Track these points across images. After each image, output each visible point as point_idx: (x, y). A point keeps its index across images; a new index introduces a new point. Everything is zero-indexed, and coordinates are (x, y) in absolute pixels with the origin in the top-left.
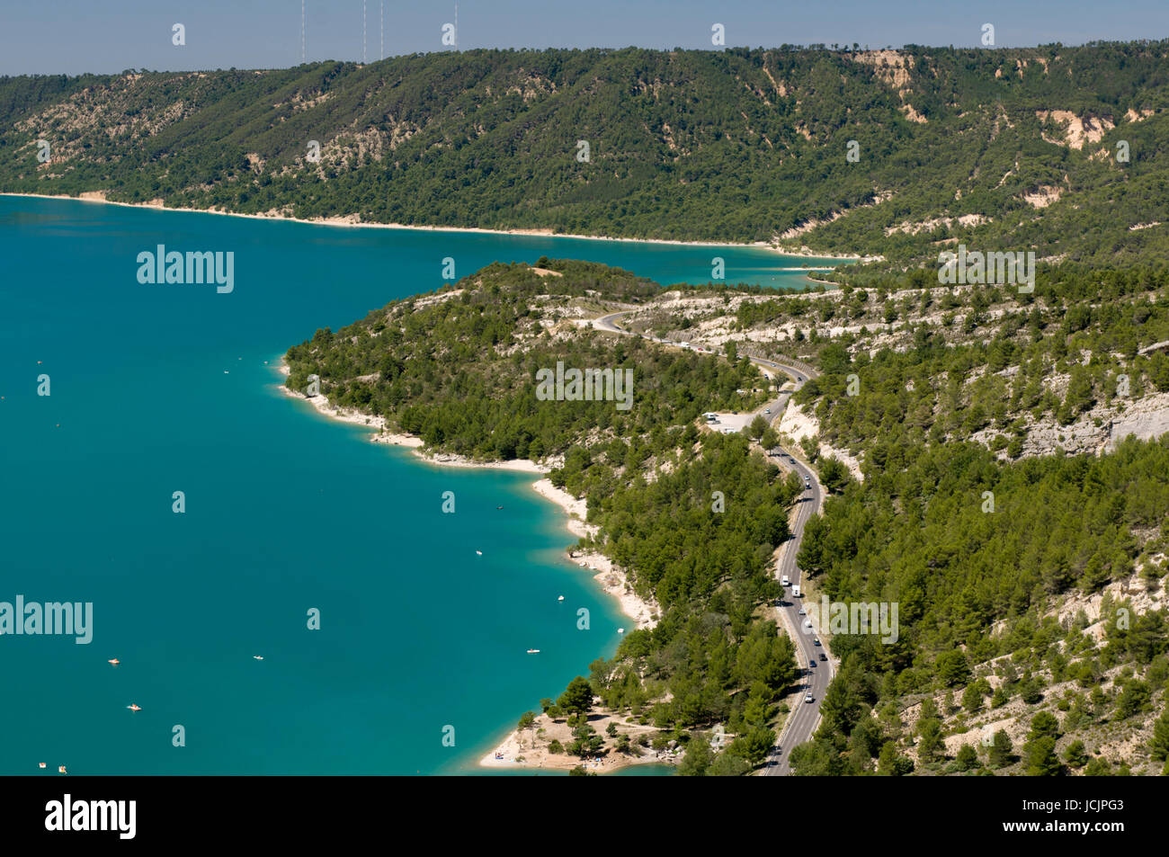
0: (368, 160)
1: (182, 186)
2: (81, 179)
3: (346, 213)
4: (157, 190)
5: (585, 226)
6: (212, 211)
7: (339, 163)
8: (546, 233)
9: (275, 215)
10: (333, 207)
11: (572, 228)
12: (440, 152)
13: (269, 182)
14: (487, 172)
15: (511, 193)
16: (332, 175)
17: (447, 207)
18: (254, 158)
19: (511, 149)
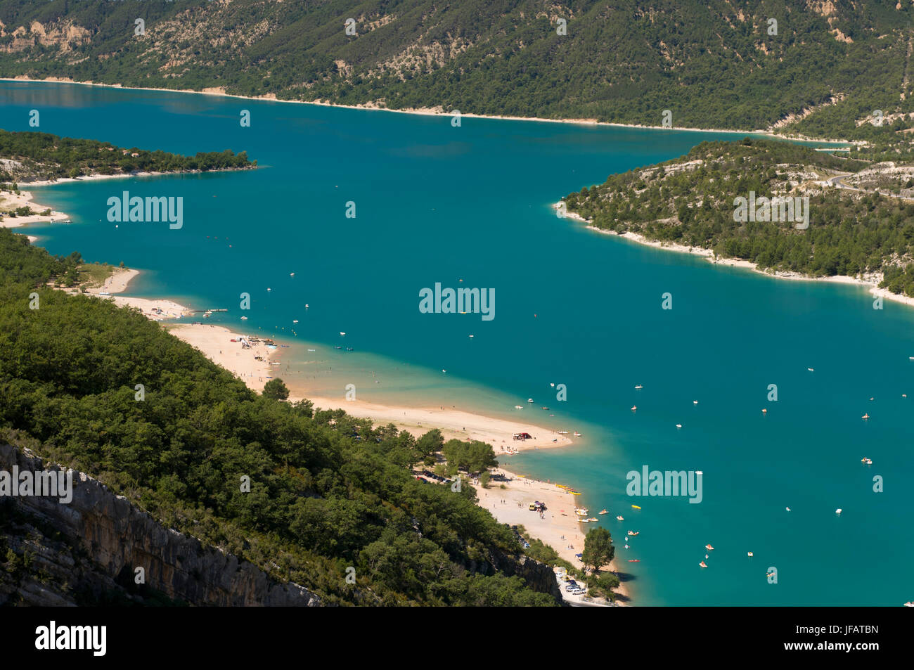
0: (435, 67)
1: (289, 84)
2: (200, 78)
3: (430, 106)
4: (268, 87)
5: (621, 117)
6: (317, 102)
7: (413, 68)
8: (591, 122)
9: (371, 106)
10: (419, 101)
11: (612, 119)
12: (494, 60)
13: (359, 82)
14: (533, 76)
15: (556, 91)
16: (409, 77)
17: (511, 102)
18: (341, 64)
19: (548, 58)
